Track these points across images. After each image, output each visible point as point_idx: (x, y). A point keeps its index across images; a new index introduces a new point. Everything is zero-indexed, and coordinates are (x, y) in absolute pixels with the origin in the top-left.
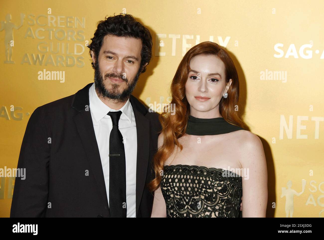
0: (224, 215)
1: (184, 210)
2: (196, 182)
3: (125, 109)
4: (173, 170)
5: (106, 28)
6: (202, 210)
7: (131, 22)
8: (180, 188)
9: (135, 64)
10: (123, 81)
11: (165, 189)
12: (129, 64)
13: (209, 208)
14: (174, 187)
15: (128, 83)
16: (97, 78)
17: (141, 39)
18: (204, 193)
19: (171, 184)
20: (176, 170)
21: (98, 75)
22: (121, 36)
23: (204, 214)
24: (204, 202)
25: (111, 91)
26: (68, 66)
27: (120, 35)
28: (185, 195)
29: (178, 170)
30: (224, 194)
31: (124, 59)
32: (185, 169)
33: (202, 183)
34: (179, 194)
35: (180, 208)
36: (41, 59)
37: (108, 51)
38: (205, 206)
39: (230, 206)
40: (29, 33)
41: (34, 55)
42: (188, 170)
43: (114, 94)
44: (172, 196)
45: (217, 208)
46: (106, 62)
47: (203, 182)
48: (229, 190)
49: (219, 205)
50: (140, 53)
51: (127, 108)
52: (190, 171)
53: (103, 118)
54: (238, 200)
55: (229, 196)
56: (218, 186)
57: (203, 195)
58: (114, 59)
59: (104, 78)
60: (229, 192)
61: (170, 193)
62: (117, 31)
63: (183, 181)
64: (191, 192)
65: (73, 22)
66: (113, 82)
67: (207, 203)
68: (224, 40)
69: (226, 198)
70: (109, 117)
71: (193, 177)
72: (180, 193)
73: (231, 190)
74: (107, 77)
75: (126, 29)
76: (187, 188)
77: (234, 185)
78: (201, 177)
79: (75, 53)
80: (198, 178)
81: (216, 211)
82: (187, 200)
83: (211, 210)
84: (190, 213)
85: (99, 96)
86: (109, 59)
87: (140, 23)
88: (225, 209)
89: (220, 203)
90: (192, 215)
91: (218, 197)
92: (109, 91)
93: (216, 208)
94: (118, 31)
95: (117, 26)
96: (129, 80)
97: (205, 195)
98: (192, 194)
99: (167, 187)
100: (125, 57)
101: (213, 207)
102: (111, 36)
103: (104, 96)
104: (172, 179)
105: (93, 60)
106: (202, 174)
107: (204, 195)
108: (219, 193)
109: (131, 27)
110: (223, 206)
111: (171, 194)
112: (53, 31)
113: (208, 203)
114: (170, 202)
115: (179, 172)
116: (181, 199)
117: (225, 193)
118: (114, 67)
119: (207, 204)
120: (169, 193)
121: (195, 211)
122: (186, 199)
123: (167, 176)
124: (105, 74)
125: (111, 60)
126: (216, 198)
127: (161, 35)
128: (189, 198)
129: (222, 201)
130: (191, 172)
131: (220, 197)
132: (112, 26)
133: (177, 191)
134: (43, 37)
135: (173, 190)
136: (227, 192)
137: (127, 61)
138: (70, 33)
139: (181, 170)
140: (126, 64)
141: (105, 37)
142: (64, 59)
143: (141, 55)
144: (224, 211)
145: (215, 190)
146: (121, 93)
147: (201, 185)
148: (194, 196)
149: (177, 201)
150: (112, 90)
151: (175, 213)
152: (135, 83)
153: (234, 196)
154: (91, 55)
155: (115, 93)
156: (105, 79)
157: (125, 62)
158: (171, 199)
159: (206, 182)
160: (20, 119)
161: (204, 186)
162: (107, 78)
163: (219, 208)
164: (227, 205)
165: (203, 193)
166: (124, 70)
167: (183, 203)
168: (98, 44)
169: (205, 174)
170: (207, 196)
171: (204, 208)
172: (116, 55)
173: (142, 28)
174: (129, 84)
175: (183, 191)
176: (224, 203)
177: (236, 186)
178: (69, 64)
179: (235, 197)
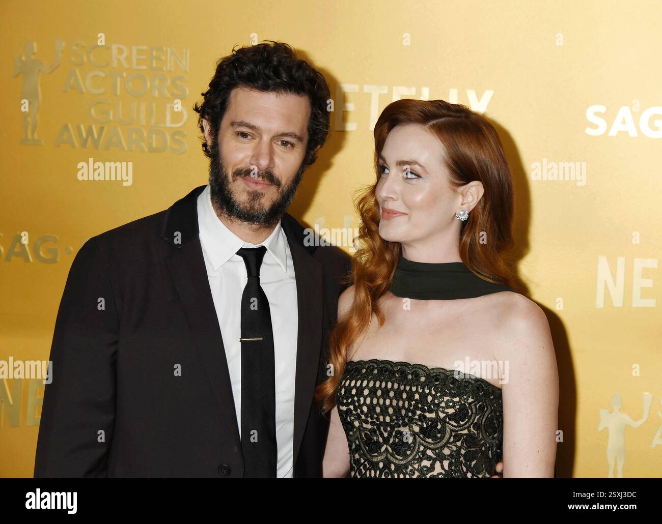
0: (462, 468)
1: (380, 454)
2: (404, 396)
3: (272, 242)
4: (362, 369)
5: (237, 72)
6: (416, 456)
7: (288, 61)
8: (371, 408)
9: (296, 149)
10: (272, 185)
11: (344, 408)
12: (283, 150)
13: (429, 452)
14: (360, 406)
15: (281, 189)
16: (216, 178)
17: (309, 97)
18: (420, 419)
19: (356, 399)
20: (367, 369)
21: (219, 172)
22: (267, 90)
23: (420, 465)
24: (418, 439)
25: (247, 206)
26: (152, 150)
27: (265, 88)
28: (381, 422)
29: (370, 370)
30: (462, 423)
31: (274, 138)
32: (385, 370)
33: (416, 399)
34: (369, 420)
35: (371, 451)
36: (96, 136)
37: (241, 123)
38: (422, 448)
39: (475, 449)
40: (72, 81)
41: (82, 127)
42: (391, 371)
43: (252, 211)
44: (357, 424)
45: (446, 452)
46: (235, 144)
47: (417, 396)
48: (471, 415)
49: (450, 446)
50: (306, 124)
51: (276, 241)
52: (394, 373)
53: (229, 261)
54: (493, 438)
55: (472, 429)
56: (448, 407)
57: (417, 425)
58: (253, 138)
59: (230, 178)
60: (471, 421)
61: (352, 418)
62: (260, 81)
63: (379, 393)
64: (394, 417)
65: (163, 58)
66: (249, 187)
67: (425, 442)
68: (479, 96)
69: (466, 432)
70: (241, 258)
71: (399, 387)
72: (372, 419)
73: (477, 417)
74: (237, 175)
75: (277, 75)
76: (387, 408)
77: (484, 406)
78: (414, 386)
79: (168, 124)
80: (408, 388)
81: (445, 459)
82: (386, 435)
83: (434, 456)
84: (391, 462)
85: (219, 216)
86: (241, 139)
87: (306, 62)
88: (465, 456)
89: (453, 442)
90: (395, 465)
91: (448, 430)
92: (242, 206)
93: (443, 451)
94: (262, 80)
95: (258, 68)
96: (283, 182)
97: (420, 423)
98: (396, 421)
99: (347, 404)
100: (276, 135)
101: (437, 451)
102: (247, 90)
103: (230, 216)
104: (357, 389)
105: (207, 139)
106: (416, 381)
107: (419, 425)
108: (450, 422)
109: (289, 70)
110: (459, 449)
111: (355, 420)
112: (122, 77)
113: (428, 442)
114: (353, 438)
115: (372, 374)
116: (373, 431)
117: (463, 421)
118: (253, 156)
119: (425, 444)
120: (350, 419)
121: (401, 458)
122: (384, 432)
123: (348, 382)
124: (234, 170)
125: (245, 140)
126: (443, 431)
127: (348, 87)
128: (389, 429)
129: (457, 437)
130: (395, 376)
131: (452, 431)
132: (247, 69)
133: (366, 415)
134: (102, 90)
135: (359, 411)
136: (467, 420)
137: (280, 143)
138: (157, 82)
139: (376, 372)
140: (278, 149)
141: (233, 92)
142: (145, 135)
143: (309, 129)
144: (462, 459)
145: (442, 415)
146: (267, 210)
147: (413, 403)
148: (399, 426)
149: (366, 434)
150: (248, 203)
151: (362, 461)
152: (295, 189)
153: (485, 429)
154: (202, 127)
155: (254, 210)
156: (234, 181)
157: (275, 146)
158: (355, 430)
159: (424, 396)
160: (54, 261)
161: (420, 406)
162: (238, 177)
163: (451, 453)
164: (469, 447)
165: (416, 419)
166: (274, 161)
167: (378, 439)
168: (219, 107)
169: (423, 379)
170: (425, 426)
171: (418, 452)
172: (257, 129)
173: (312, 74)
174: (283, 190)
175: (378, 415)
176: (462, 443)
177: (487, 409)
178: (154, 146)
179: (486, 432)
